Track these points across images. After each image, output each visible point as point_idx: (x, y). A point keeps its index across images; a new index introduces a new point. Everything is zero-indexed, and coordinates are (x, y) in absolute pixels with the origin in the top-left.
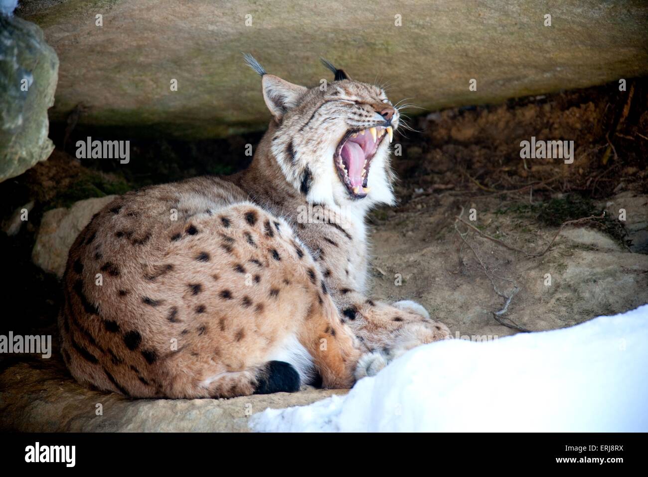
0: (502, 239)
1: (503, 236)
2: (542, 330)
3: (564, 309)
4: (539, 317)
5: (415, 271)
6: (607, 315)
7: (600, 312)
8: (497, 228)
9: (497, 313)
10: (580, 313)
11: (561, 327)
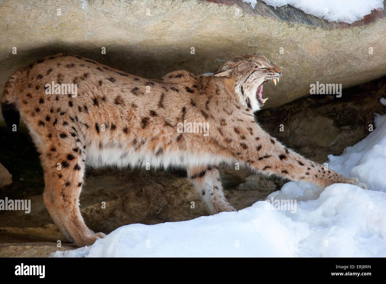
0: (160, 181)
1: (160, 180)
2: (176, 221)
3: (186, 212)
4: (175, 215)
5: (122, 194)
6: (205, 216)
7: (202, 214)
8: (158, 176)
9: (155, 213)
10: (193, 214)
11: (185, 220)
